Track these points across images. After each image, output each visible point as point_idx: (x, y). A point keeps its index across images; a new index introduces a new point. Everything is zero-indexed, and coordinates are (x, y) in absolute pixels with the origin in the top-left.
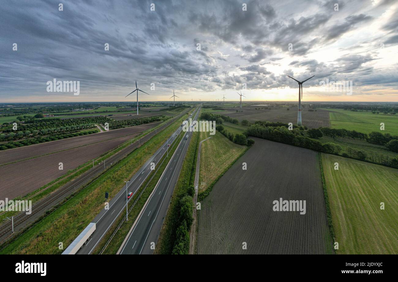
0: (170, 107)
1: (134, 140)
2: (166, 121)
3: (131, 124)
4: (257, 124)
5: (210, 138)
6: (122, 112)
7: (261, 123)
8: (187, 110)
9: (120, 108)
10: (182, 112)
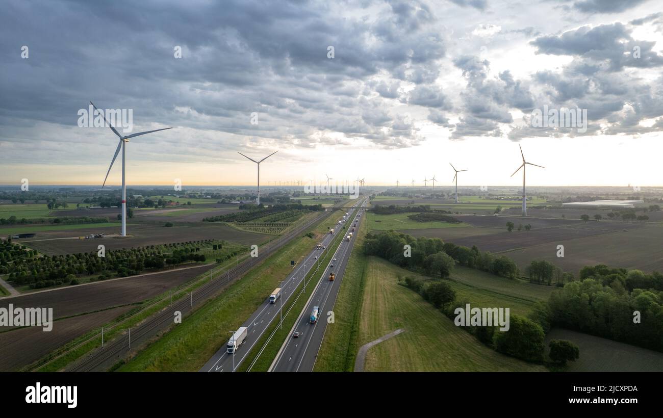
0: (241, 208)
1: (112, 333)
2: (228, 264)
3: (98, 270)
4: (588, 280)
5: (398, 332)
6: (69, 223)
7: (607, 276)
8: (307, 218)
9: (61, 208)
10: (288, 228)
